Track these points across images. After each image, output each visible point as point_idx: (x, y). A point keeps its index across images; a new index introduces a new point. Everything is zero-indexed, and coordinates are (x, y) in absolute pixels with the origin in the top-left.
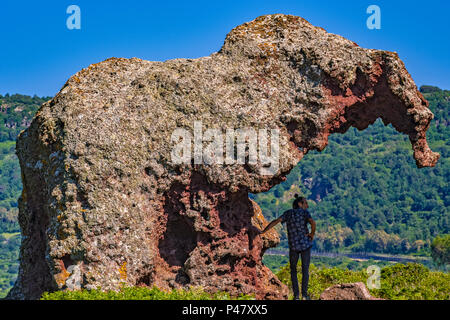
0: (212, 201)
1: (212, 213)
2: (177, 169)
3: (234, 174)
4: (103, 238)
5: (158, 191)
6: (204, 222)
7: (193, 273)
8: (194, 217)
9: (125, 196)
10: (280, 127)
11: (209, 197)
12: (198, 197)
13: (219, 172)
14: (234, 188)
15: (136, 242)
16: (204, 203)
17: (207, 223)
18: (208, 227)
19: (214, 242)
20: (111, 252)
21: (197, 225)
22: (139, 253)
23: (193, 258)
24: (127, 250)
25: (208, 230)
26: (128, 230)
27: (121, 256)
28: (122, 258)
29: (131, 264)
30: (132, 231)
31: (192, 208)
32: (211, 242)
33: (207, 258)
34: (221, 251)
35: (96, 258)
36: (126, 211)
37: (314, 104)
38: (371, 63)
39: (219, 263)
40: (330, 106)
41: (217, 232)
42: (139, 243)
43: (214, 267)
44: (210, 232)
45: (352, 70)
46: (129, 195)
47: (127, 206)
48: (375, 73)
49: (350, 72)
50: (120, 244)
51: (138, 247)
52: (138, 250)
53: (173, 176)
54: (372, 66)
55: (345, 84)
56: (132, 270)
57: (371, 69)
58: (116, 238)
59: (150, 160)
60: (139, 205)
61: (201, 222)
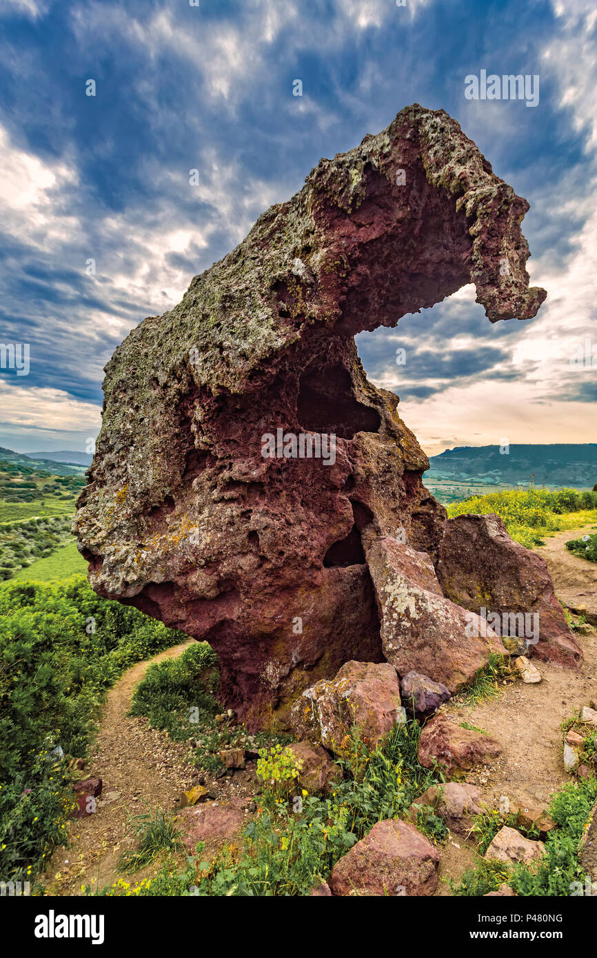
0: (204, 411)
1: (204, 426)
2: (176, 376)
3: (212, 372)
8: (195, 433)
9: (131, 410)
11: (203, 407)
12: (196, 408)
13: (200, 371)
14: (215, 391)
15: (139, 461)
18: (205, 443)
19: (218, 463)
20: (115, 472)
22: (142, 474)
23: (195, 482)
24: (129, 470)
25: (208, 447)
27: (124, 476)
28: (124, 479)
29: (134, 485)
30: (136, 449)
32: (215, 462)
33: (209, 484)
34: (226, 474)
35: (99, 478)
36: (129, 426)
39: (223, 490)
40: (325, 245)
41: (217, 451)
42: (141, 463)
43: (216, 494)
44: (210, 451)
45: (355, 168)
46: (137, 408)
47: (131, 422)
48: (400, 161)
49: (353, 172)
50: (123, 463)
51: (141, 467)
52: (140, 470)
53: (175, 385)
54: (390, 147)
55: (346, 197)
56: (134, 493)
57: (389, 153)
58: (118, 457)
59: (156, 369)
60: (146, 420)
61: (199, 439)
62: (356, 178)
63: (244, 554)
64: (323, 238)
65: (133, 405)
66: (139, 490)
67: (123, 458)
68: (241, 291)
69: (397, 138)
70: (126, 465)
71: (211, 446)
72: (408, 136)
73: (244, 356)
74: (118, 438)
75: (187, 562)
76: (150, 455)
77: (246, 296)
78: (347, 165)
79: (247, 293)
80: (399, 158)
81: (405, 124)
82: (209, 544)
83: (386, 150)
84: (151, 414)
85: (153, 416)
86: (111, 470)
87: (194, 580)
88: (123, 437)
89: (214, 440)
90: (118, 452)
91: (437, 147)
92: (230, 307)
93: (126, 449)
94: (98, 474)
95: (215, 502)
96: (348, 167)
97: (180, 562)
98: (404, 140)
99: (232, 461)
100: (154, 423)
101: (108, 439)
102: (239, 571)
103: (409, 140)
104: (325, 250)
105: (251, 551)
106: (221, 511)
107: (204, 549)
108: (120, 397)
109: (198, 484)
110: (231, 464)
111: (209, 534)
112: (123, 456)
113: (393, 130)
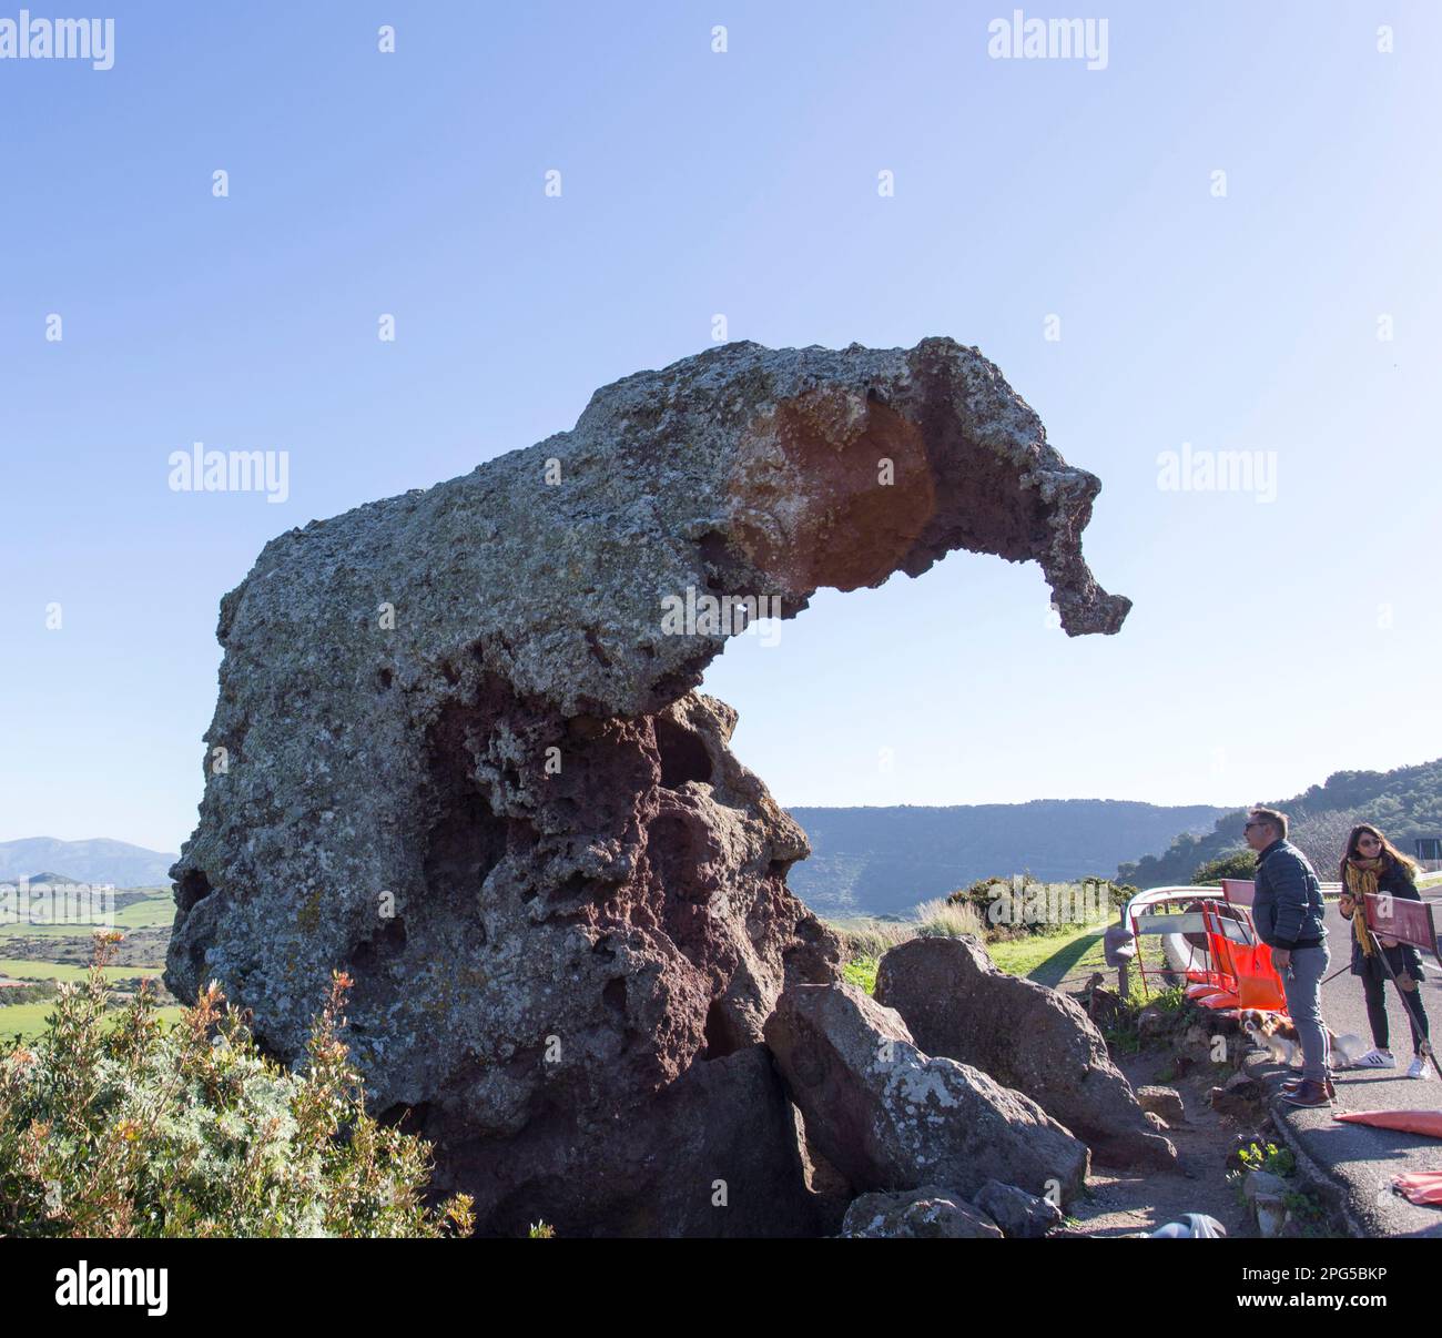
0: (526, 742)
1: (523, 774)
2: (447, 670)
3: (565, 671)
4: (264, 833)
5: (411, 725)
6: (510, 795)
7: (492, 920)
8: (489, 783)
9: (325, 735)
10: (678, 551)
11: (521, 734)
12: (498, 735)
13: (532, 668)
14: (569, 708)
15: (347, 842)
16: (509, 747)
17: (522, 796)
18: (522, 806)
19: (542, 846)
20: (285, 868)
21: (496, 802)
22: (354, 870)
23: (489, 883)
24: (324, 863)
25: (524, 813)
26: (329, 815)
27: (308, 877)
28: (311, 882)
29: (334, 894)
30: (339, 816)
31: (487, 762)
32: (536, 842)
33: (522, 887)
34: (560, 868)
37: (765, 490)
38: (905, 371)
39: (552, 898)
40: (804, 492)
41: (545, 820)
42: (355, 847)
43: (537, 906)
44: (529, 820)
45: (855, 394)
46: (337, 732)
47: (328, 758)
48: (923, 399)
49: (852, 399)
50: (308, 848)
51: (353, 855)
52: (350, 861)
53: (440, 688)
54: (909, 380)
55: (840, 431)
56: (337, 911)
57: (908, 388)
58: (296, 834)
59: (389, 653)
60: (362, 756)
61: (504, 795)
62: (858, 410)
63: (593, 1028)
64: (799, 479)
65: (328, 722)
66: (347, 906)
67: (305, 836)
68: (633, 537)
69: (920, 371)
70: (314, 850)
71: (533, 809)
72: (935, 372)
73: (648, 650)
74: (298, 793)
75: (467, 1056)
76: (372, 829)
77: (641, 546)
78: (845, 388)
79: (644, 540)
80: (921, 396)
81: (933, 357)
82: (529, 1010)
83: (904, 383)
84: (369, 743)
85: (374, 747)
86: (272, 863)
87: (482, 1092)
88: (309, 791)
89: (541, 799)
90: (296, 825)
91: (978, 397)
92: (610, 561)
93: (313, 817)
94: (241, 872)
95: (534, 923)
96: (846, 392)
97: (451, 1055)
98: (930, 375)
99: (573, 840)
100: (378, 763)
101: (269, 795)
102: (587, 1064)
103: (936, 375)
104: (806, 500)
105: (607, 1022)
106: (551, 940)
107: (519, 1023)
108: (299, 704)
109: (499, 888)
110: (569, 846)
111: (526, 990)
112: (305, 831)
113: (914, 359)
